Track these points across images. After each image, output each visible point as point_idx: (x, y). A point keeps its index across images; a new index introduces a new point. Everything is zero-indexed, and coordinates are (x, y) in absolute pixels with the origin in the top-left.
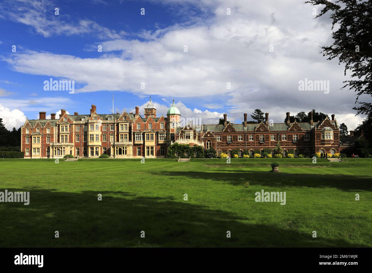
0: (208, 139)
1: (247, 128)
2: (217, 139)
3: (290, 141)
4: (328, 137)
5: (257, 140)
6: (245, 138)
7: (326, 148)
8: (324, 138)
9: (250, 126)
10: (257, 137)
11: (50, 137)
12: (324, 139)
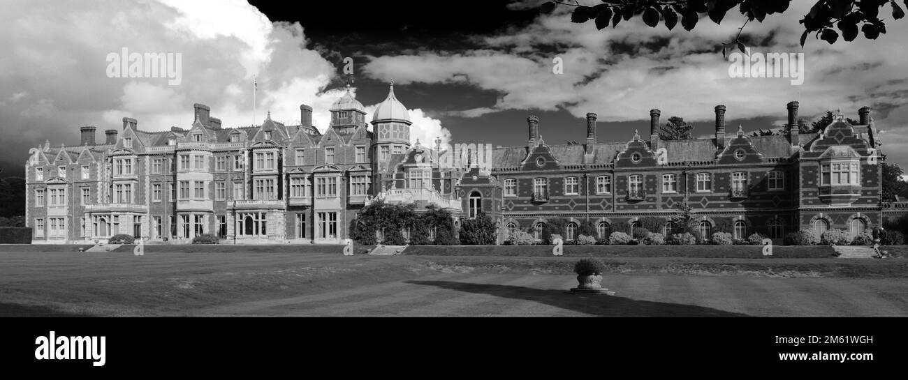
0: (474, 190)
1: (592, 155)
2: (505, 191)
3: (722, 194)
4: (844, 176)
5: (622, 190)
6: (586, 184)
7: (835, 213)
8: (829, 182)
9: (605, 151)
10: (622, 181)
11: (90, 188)
12: (828, 185)
